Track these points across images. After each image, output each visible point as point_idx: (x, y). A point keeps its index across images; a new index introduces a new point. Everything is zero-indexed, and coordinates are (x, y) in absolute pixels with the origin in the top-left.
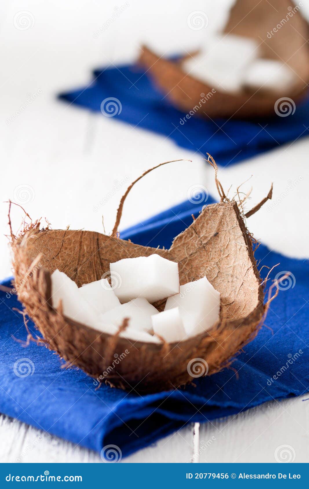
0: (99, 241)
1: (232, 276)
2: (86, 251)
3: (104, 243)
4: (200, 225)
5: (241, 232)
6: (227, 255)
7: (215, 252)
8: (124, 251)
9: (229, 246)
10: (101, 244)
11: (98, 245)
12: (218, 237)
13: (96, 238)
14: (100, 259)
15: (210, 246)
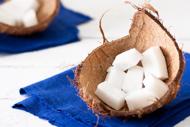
0: (102, 50)
1: (159, 37)
2: (100, 57)
3: (104, 49)
4: (136, 23)
5: (153, 20)
6: (152, 29)
7: (147, 29)
8: (113, 46)
9: (152, 26)
10: (103, 50)
11: (102, 51)
12: (145, 24)
13: (100, 50)
14: (107, 55)
15: (144, 28)
